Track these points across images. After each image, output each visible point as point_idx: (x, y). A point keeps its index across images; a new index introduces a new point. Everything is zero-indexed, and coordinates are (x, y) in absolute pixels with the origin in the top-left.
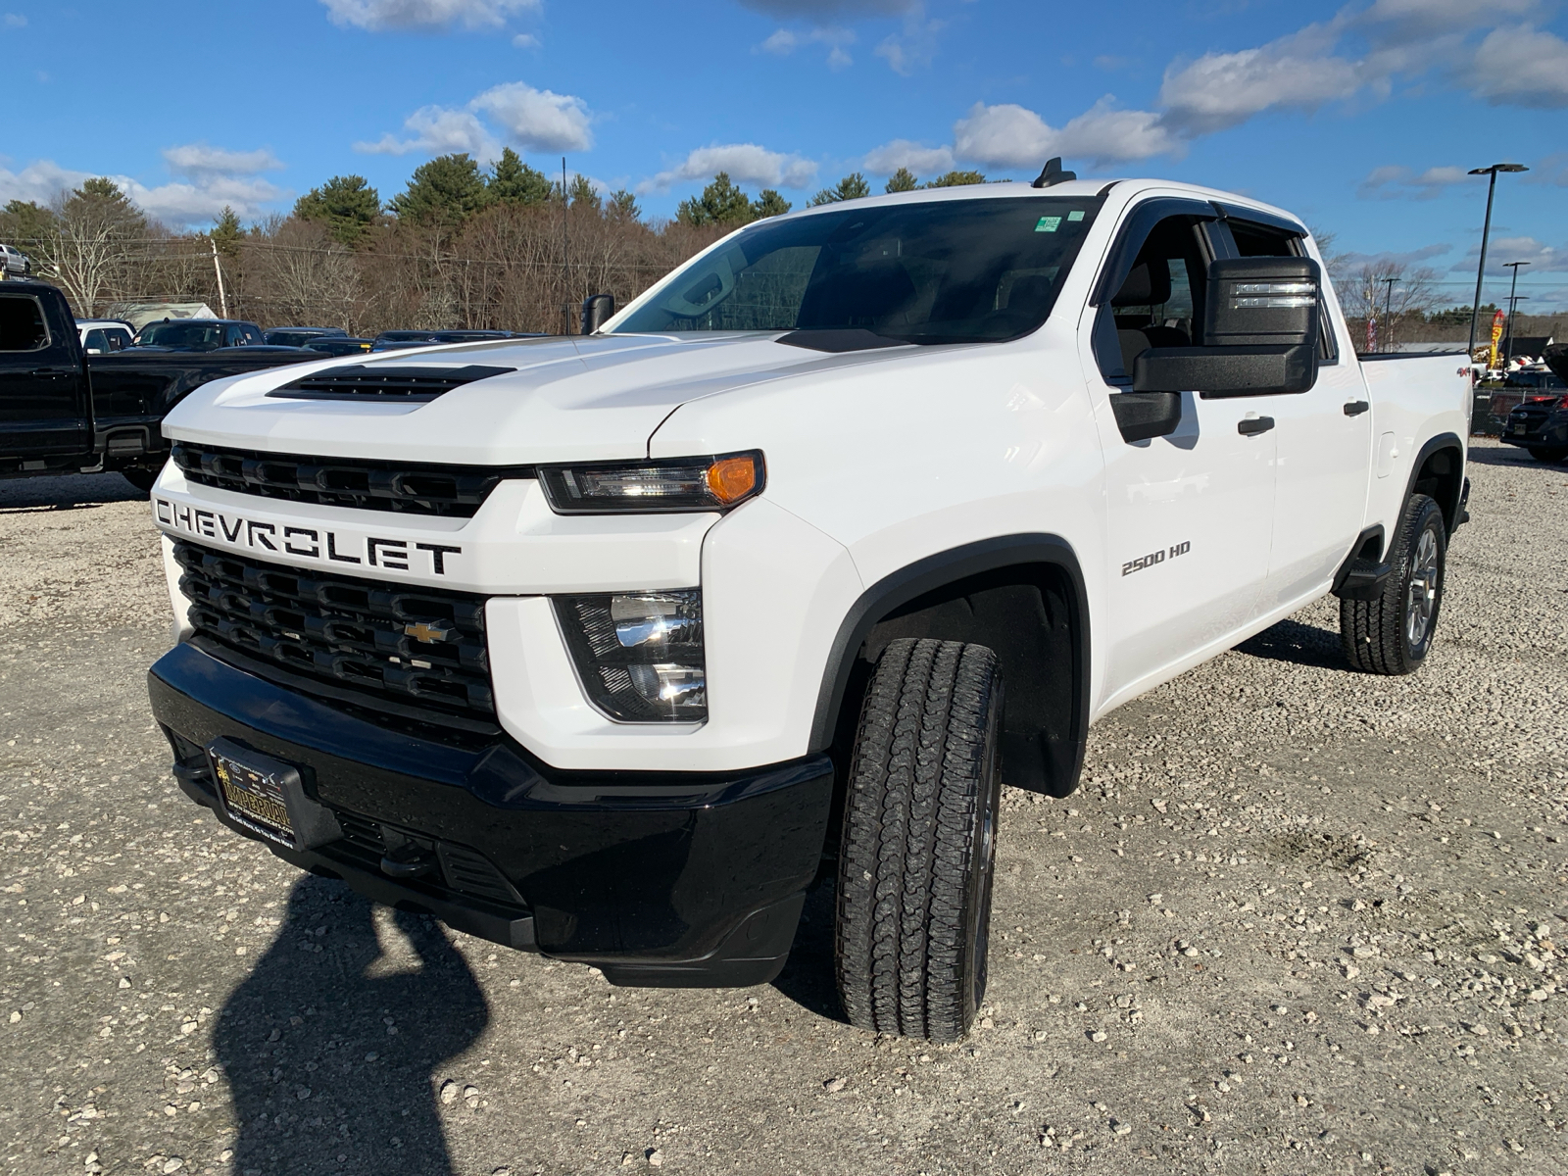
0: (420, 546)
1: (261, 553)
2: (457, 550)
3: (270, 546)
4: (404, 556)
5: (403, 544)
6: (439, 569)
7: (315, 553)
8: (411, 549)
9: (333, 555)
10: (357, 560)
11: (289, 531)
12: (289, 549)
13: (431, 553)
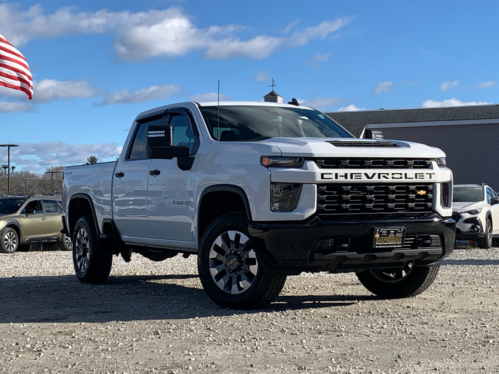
0: (427, 174)
1: (383, 180)
2: (434, 174)
3: (387, 178)
4: (423, 176)
5: (423, 174)
6: (431, 178)
8: (425, 175)
11: (393, 174)
12: (393, 178)
13: (429, 175)
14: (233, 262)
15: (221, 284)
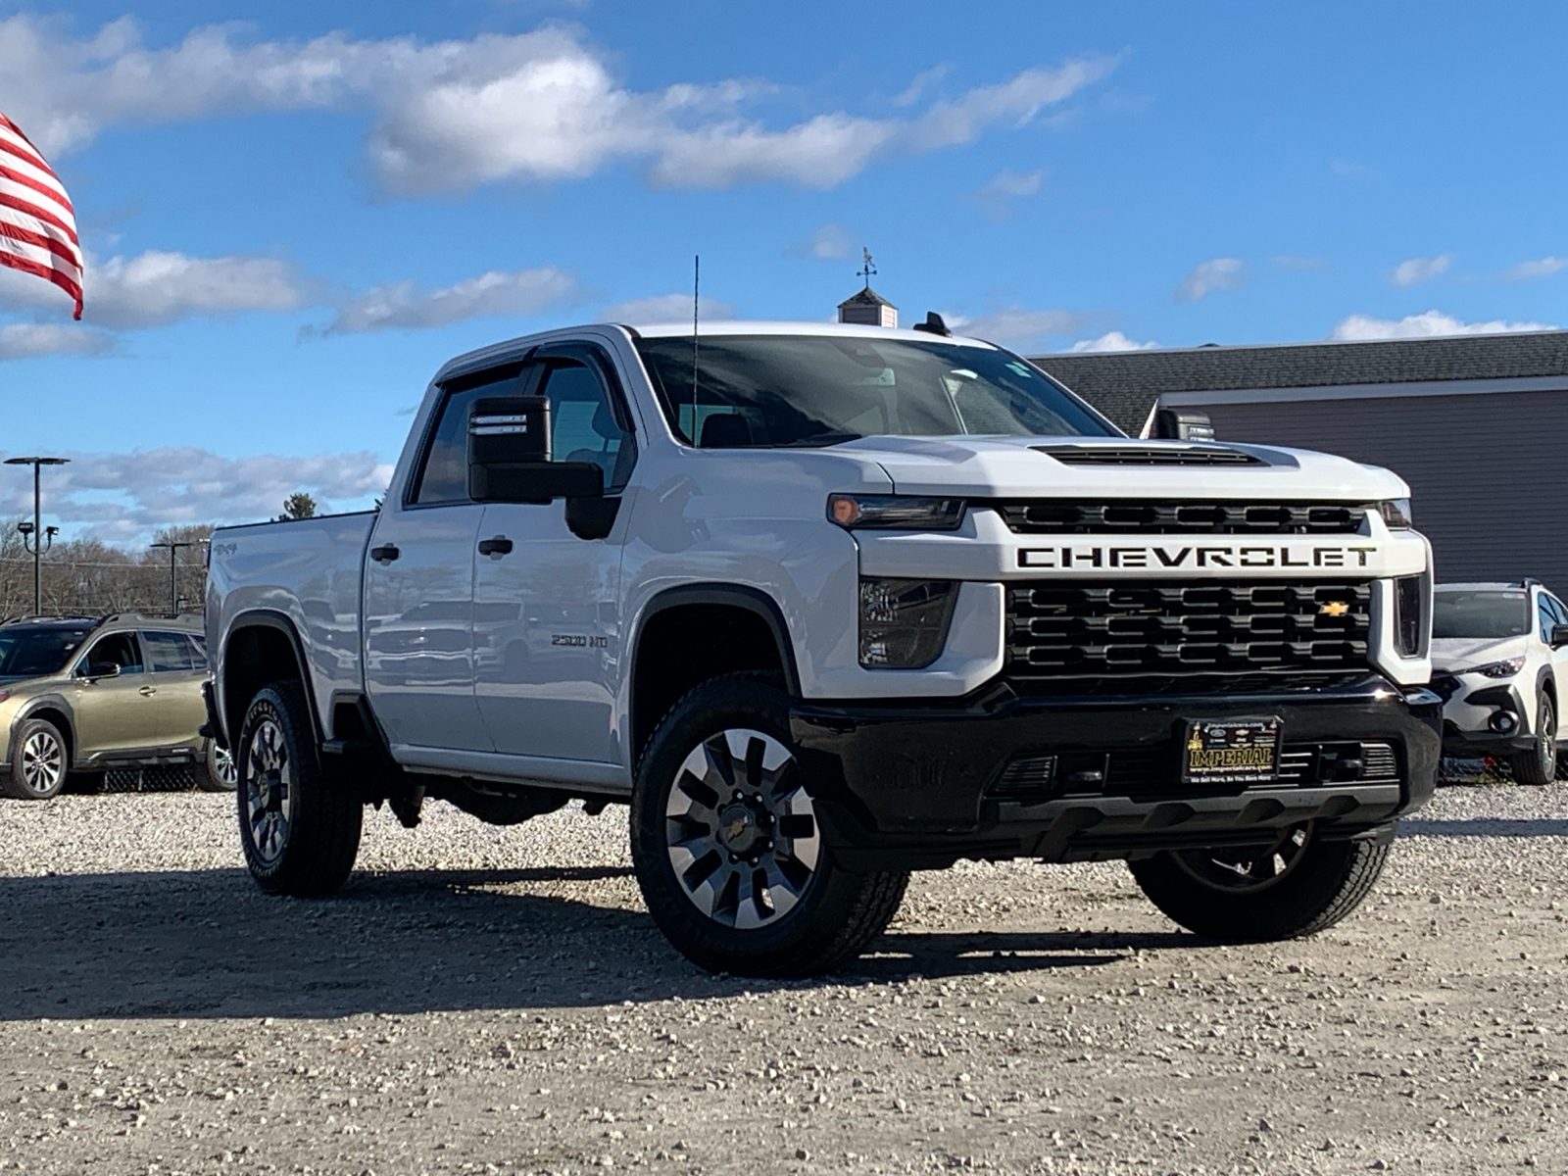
1: (1215, 570)
7: (1270, 563)
9: (1285, 562)
10: (1306, 564)
14: (742, 829)
15: (704, 896)
